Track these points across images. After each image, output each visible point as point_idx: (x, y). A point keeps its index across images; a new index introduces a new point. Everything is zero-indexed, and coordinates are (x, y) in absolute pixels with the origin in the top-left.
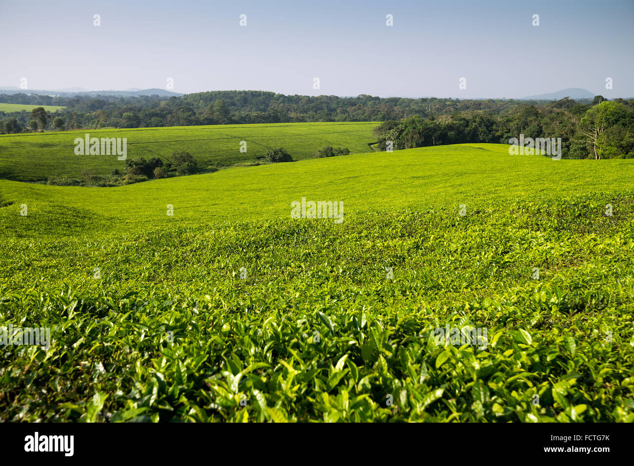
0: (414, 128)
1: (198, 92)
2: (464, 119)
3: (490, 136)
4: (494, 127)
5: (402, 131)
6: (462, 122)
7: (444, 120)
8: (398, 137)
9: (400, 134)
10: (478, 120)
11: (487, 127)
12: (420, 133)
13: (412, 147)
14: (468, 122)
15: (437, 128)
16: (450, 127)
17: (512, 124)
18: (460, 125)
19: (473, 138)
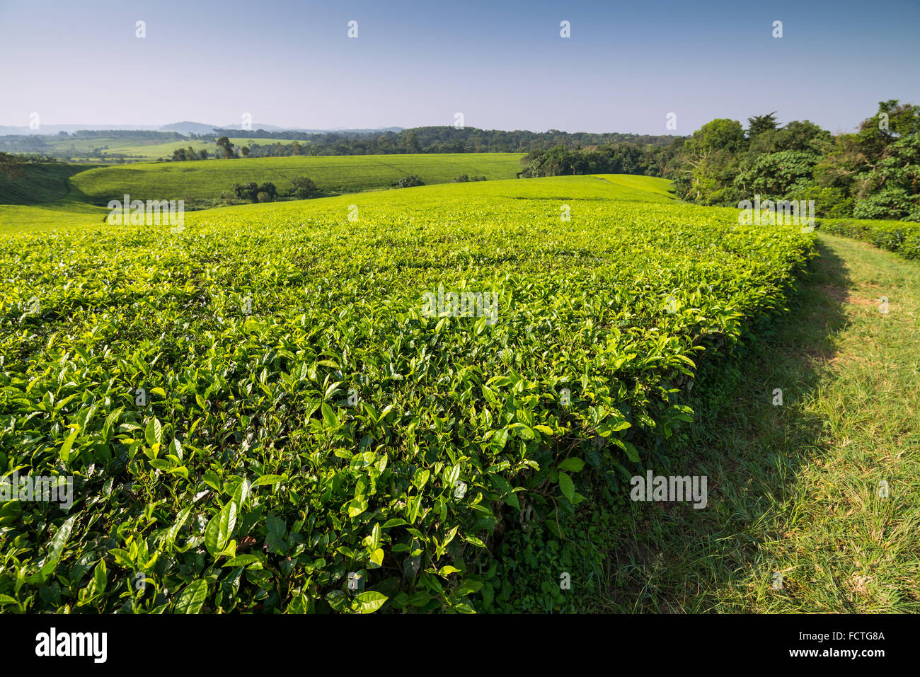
0: (555, 158)
1: (412, 128)
2: (610, 149)
3: (634, 167)
4: (640, 158)
5: (545, 160)
6: (607, 152)
7: (588, 150)
8: (539, 167)
9: (542, 163)
10: (624, 150)
11: (632, 157)
12: (559, 163)
13: (551, 175)
14: (614, 152)
15: (579, 157)
16: (593, 157)
17: (658, 155)
18: (606, 155)
19: (617, 169)
